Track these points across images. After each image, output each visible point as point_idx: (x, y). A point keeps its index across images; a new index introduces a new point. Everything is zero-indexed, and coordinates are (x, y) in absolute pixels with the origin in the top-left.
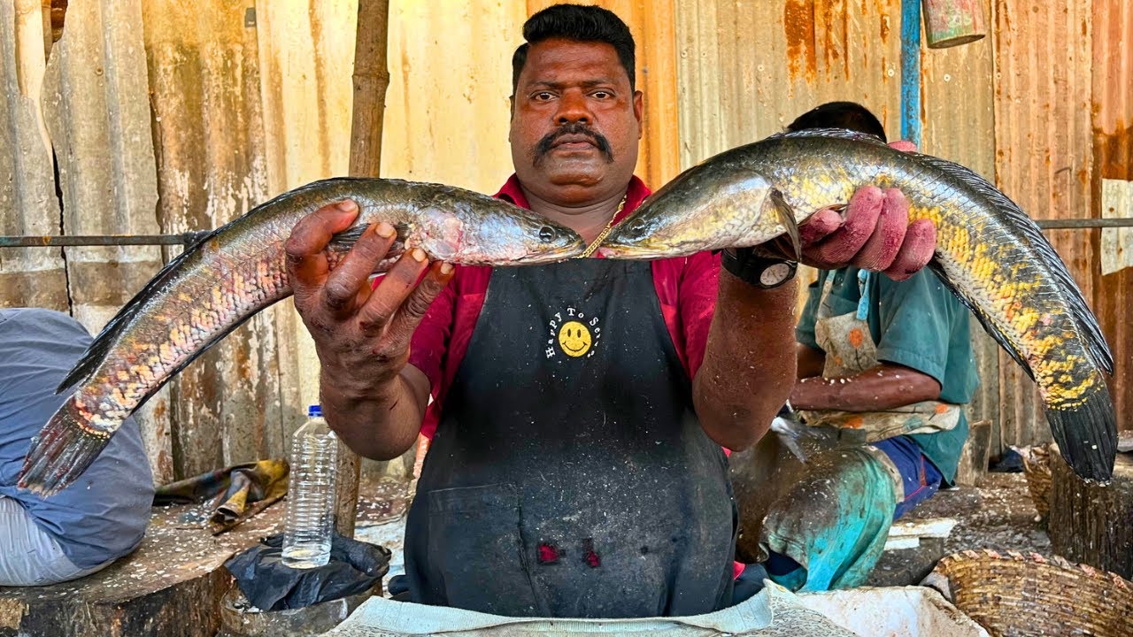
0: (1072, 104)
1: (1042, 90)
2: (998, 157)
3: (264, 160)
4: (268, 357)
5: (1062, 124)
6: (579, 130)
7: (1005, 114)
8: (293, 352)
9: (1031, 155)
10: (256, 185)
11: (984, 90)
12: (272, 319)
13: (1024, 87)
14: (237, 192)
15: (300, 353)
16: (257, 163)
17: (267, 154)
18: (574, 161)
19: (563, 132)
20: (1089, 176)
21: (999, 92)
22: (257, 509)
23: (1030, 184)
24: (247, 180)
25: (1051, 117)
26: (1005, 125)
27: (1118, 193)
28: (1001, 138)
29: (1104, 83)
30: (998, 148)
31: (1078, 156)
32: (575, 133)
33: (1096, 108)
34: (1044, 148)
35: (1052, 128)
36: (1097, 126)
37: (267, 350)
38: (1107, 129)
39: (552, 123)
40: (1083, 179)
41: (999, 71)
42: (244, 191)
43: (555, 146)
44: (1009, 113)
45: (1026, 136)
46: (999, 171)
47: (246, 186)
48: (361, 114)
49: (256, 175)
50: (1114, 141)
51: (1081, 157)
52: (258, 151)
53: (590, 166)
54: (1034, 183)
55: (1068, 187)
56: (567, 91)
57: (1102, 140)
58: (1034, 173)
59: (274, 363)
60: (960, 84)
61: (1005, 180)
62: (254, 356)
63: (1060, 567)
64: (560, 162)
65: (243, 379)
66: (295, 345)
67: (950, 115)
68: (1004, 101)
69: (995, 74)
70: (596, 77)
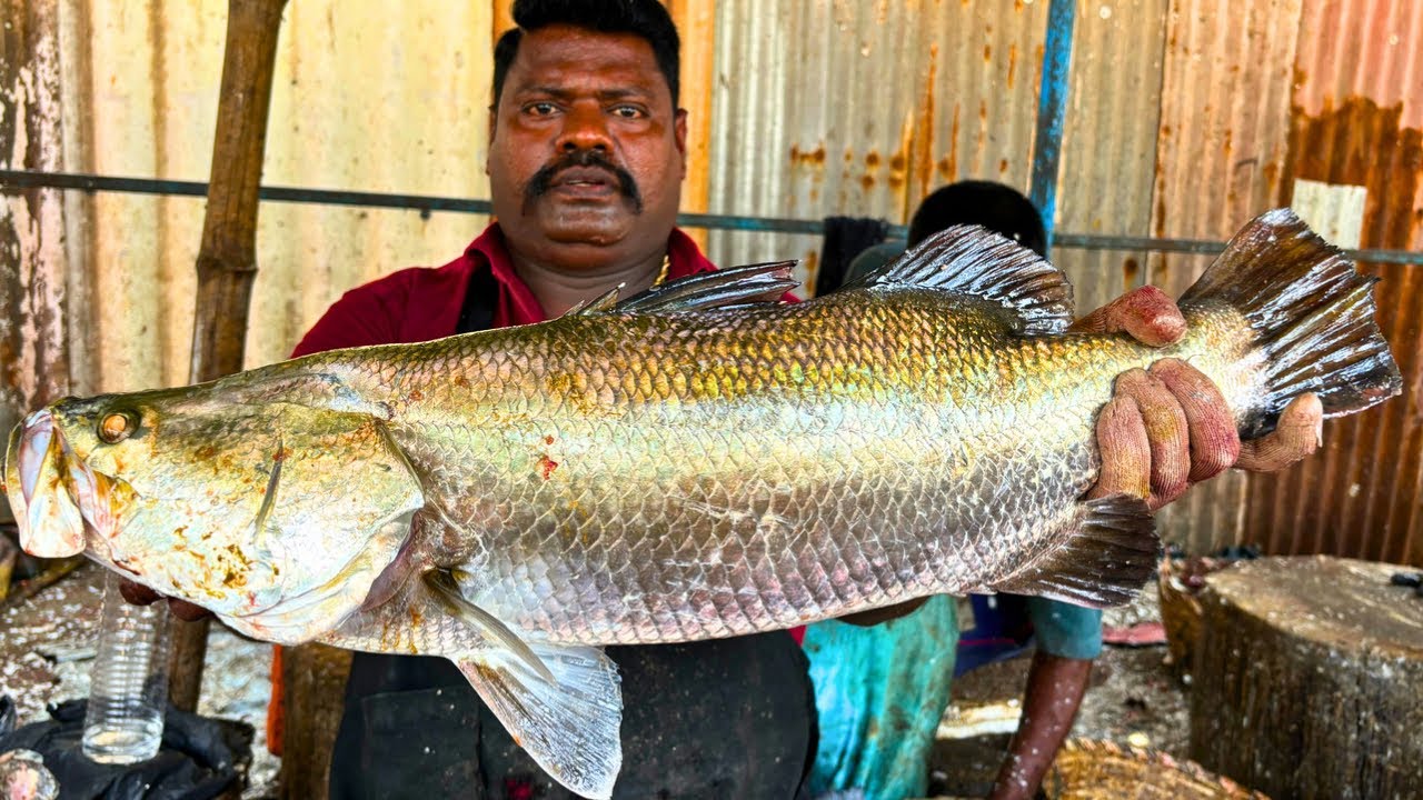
0: (1268, 70)
1: (1232, 46)
2: (1162, 136)
3: (55, 44)
4: (52, 356)
5: (1253, 96)
6: (594, 161)
7: (1178, 74)
8: (94, 350)
9: (1207, 137)
10: (40, 83)
11: (1154, 35)
12: (61, 297)
13: (1208, 38)
14: (7, 92)
15: (106, 353)
16: (44, 47)
17: (61, 34)
18: (583, 209)
19: (570, 162)
20: (1279, 174)
21: (1174, 42)
22: (28, 592)
23: (1201, 178)
24: (26, 74)
25: (1239, 86)
26: (1176, 89)
27: (1314, 202)
28: (1170, 107)
29: (1313, 44)
30: (1164, 122)
31: (1268, 145)
32: (586, 166)
33: (1299, 77)
34: (1226, 128)
35: (1239, 101)
36: (1299, 103)
37: (51, 345)
38: (1311, 110)
39: (552, 149)
40: (1271, 177)
41: (1177, 10)
42: (19, 90)
43: (556, 185)
44: (1183, 72)
45: (1202, 109)
46: (1161, 155)
47: (22, 83)
48: (240, 51)
49: (41, 67)
50: (1317, 126)
51: (1272, 147)
52: (44, 27)
53: (609, 218)
54: (1206, 177)
55: (1250, 188)
56: (577, 103)
57: (1302, 124)
58: (1207, 163)
59: (63, 366)
60: (1121, 25)
61: (1169, 170)
62: (28, 353)
63: (1192, 776)
64: (561, 209)
65: (9, 388)
66: (98, 339)
67: (1105, 69)
68: (1180, 55)
69: (1172, 15)
70: (621, 86)
